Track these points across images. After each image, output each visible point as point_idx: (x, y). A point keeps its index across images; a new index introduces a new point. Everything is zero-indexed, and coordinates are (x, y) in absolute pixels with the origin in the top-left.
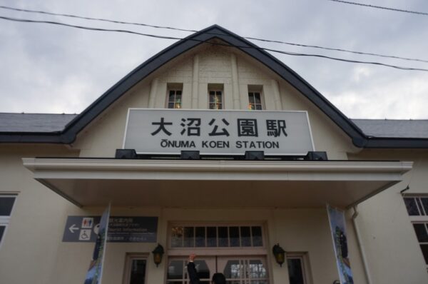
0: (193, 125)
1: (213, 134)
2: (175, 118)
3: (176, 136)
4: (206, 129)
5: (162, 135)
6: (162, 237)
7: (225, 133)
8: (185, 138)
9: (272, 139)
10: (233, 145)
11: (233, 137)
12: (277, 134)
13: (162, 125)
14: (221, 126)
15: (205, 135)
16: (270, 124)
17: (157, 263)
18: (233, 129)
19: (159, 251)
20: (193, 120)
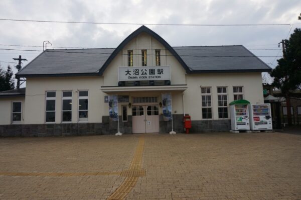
0: (137, 72)
1: (142, 74)
2: (131, 69)
3: (132, 75)
4: (140, 73)
5: (128, 75)
6: (131, 101)
7: (146, 74)
8: (135, 76)
9: (159, 75)
10: (148, 77)
11: (148, 75)
12: (160, 74)
13: (128, 72)
14: (145, 71)
15: (140, 75)
16: (159, 70)
17: (130, 107)
18: (148, 72)
19: (130, 104)
20: (136, 70)
